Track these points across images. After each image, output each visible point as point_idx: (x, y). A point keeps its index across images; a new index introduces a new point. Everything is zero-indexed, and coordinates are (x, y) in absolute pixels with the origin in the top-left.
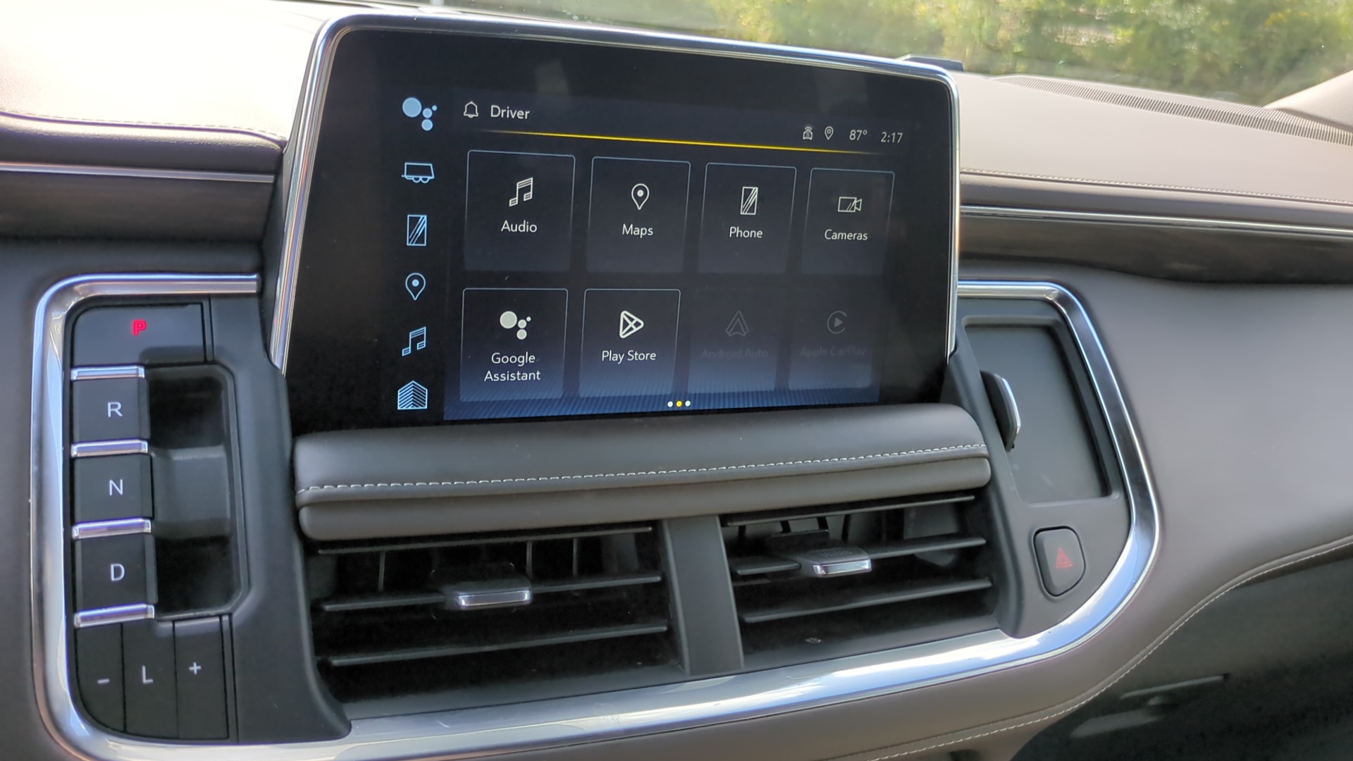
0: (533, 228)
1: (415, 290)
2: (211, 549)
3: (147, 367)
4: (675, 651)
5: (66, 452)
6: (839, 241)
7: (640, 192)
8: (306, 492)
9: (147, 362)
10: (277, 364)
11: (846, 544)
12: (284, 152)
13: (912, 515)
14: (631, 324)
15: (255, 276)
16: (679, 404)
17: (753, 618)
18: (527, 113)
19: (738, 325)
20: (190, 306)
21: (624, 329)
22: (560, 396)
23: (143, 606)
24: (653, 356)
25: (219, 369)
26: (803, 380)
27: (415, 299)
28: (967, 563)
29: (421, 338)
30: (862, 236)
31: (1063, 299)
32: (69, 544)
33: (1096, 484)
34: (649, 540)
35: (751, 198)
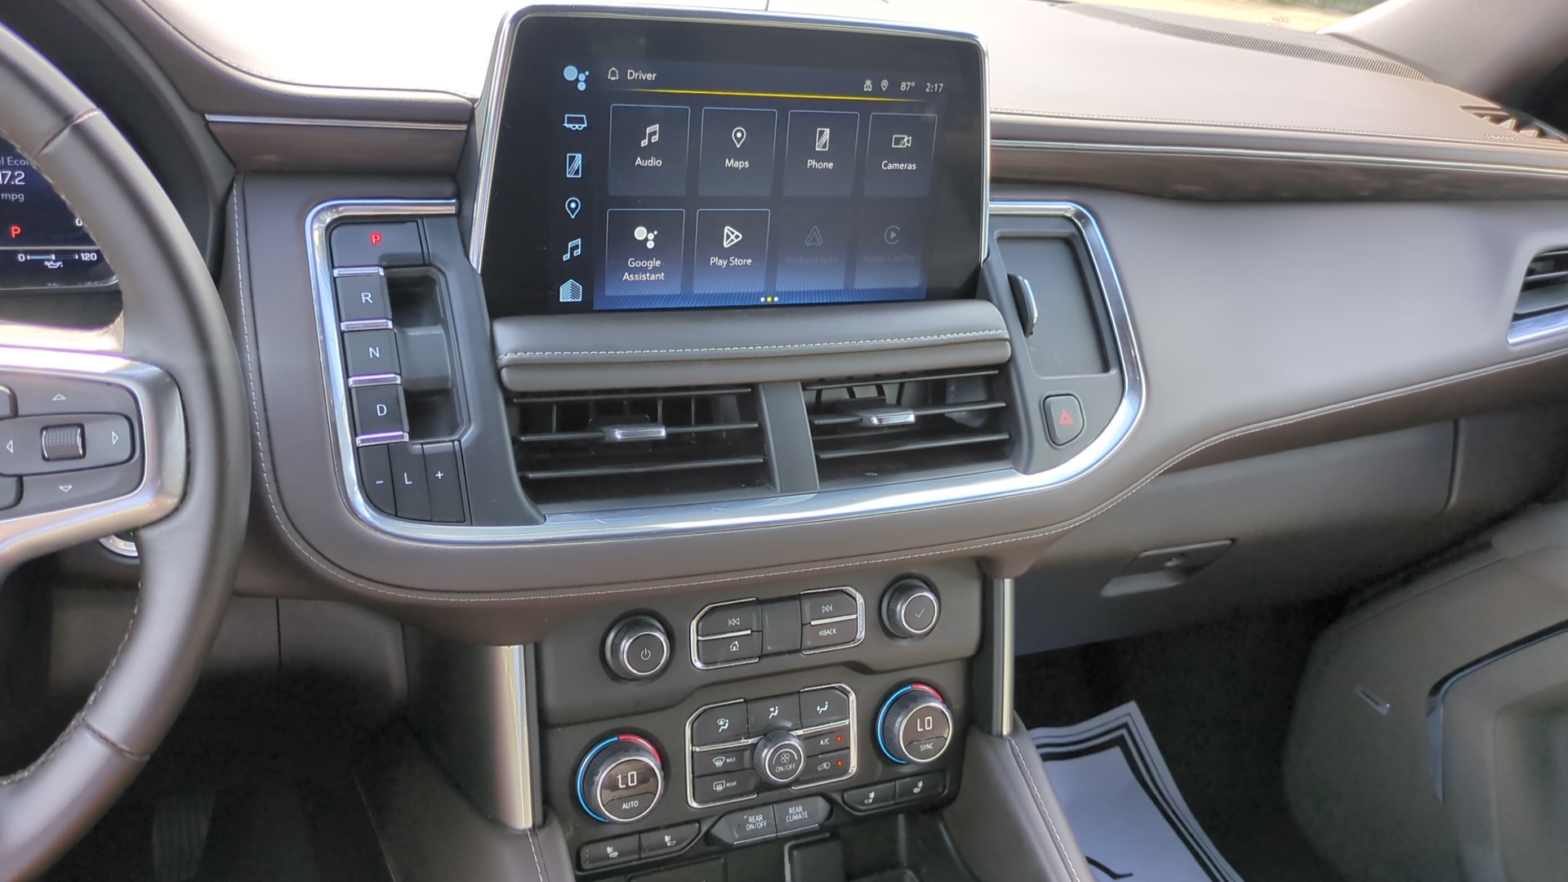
0: (659, 163)
1: (573, 211)
2: (437, 398)
3: (385, 268)
4: (770, 478)
5: (339, 327)
6: (893, 170)
7: (739, 134)
8: (505, 358)
9: (384, 264)
10: (475, 266)
11: (898, 404)
12: (475, 106)
13: (954, 383)
14: (733, 237)
15: (454, 201)
16: (769, 299)
17: (825, 456)
18: (654, 75)
19: (814, 238)
20: (409, 223)
21: (727, 240)
22: (679, 293)
23: (401, 433)
24: (749, 261)
25: (434, 270)
26: (867, 281)
27: (573, 217)
28: (991, 421)
29: (577, 247)
30: (912, 167)
31: (1080, 216)
32: (349, 390)
33: (1098, 363)
34: (748, 397)
35: (824, 137)
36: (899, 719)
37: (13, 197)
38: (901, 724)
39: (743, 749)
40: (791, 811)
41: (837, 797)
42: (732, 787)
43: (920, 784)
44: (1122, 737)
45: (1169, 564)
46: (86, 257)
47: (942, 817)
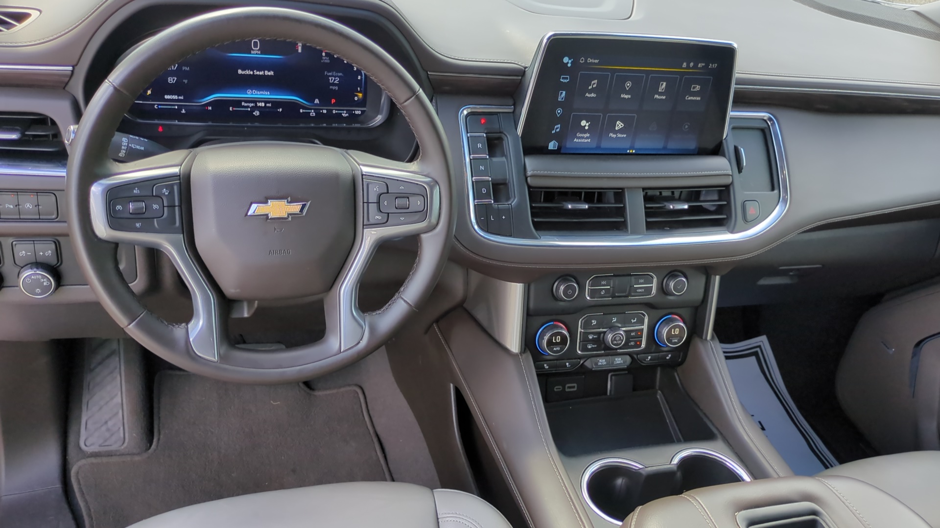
0: (595, 95)
1: (559, 113)
2: (501, 187)
3: (486, 133)
4: (626, 227)
5: (470, 157)
6: (690, 100)
7: (628, 84)
8: (529, 173)
10: (519, 135)
11: (680, 200)
12: (526, 70)
13: (704, 192)
14: (620, 125)
15: (514, 107)
16: (631, 151)
17: (649, 220)
18: (598, 61)
19: (653, 127)
21: (617, 127)
22: (595, 148)
23: (491, 200)
24: (625, 136)
25: (506, 138)
26: (673, 145)
27: (558, 116)
28: (720, 210)
29: (558, 128)
30: (699, 98)
31: (770, 119)
32: (473, 182)
33: (769, 187)
34: (619, 194)
35: (663, 86)
36: (665, 328)
37: (334, 88)
38: (665, 331)
39: (600, 333)
40: (616, 359)
41: (635, 356)
42: (595, 347)
43: (670, 356)
44: (757, 352)
45: (791, 273)
46: (357, 112)
47: (677, 370)
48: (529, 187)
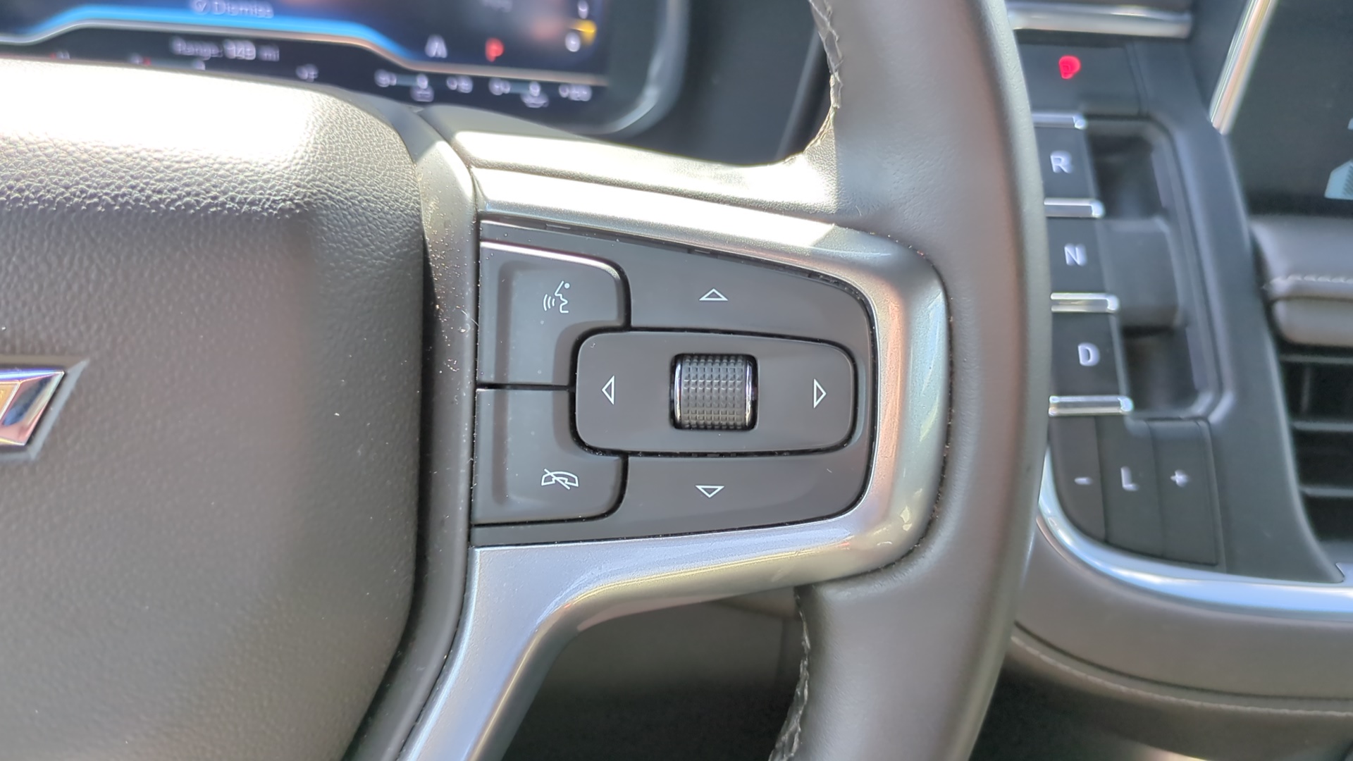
3: (1088, 117)
8: (1281, 283)
9: (1085, 109)
10: (1216, 126)
15: (1186, 16)
20: (1112, 50)
23: (1118, 399)
25: (1150, 126)
46: (576, 94)
48: (1284, 345)
